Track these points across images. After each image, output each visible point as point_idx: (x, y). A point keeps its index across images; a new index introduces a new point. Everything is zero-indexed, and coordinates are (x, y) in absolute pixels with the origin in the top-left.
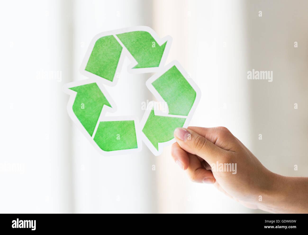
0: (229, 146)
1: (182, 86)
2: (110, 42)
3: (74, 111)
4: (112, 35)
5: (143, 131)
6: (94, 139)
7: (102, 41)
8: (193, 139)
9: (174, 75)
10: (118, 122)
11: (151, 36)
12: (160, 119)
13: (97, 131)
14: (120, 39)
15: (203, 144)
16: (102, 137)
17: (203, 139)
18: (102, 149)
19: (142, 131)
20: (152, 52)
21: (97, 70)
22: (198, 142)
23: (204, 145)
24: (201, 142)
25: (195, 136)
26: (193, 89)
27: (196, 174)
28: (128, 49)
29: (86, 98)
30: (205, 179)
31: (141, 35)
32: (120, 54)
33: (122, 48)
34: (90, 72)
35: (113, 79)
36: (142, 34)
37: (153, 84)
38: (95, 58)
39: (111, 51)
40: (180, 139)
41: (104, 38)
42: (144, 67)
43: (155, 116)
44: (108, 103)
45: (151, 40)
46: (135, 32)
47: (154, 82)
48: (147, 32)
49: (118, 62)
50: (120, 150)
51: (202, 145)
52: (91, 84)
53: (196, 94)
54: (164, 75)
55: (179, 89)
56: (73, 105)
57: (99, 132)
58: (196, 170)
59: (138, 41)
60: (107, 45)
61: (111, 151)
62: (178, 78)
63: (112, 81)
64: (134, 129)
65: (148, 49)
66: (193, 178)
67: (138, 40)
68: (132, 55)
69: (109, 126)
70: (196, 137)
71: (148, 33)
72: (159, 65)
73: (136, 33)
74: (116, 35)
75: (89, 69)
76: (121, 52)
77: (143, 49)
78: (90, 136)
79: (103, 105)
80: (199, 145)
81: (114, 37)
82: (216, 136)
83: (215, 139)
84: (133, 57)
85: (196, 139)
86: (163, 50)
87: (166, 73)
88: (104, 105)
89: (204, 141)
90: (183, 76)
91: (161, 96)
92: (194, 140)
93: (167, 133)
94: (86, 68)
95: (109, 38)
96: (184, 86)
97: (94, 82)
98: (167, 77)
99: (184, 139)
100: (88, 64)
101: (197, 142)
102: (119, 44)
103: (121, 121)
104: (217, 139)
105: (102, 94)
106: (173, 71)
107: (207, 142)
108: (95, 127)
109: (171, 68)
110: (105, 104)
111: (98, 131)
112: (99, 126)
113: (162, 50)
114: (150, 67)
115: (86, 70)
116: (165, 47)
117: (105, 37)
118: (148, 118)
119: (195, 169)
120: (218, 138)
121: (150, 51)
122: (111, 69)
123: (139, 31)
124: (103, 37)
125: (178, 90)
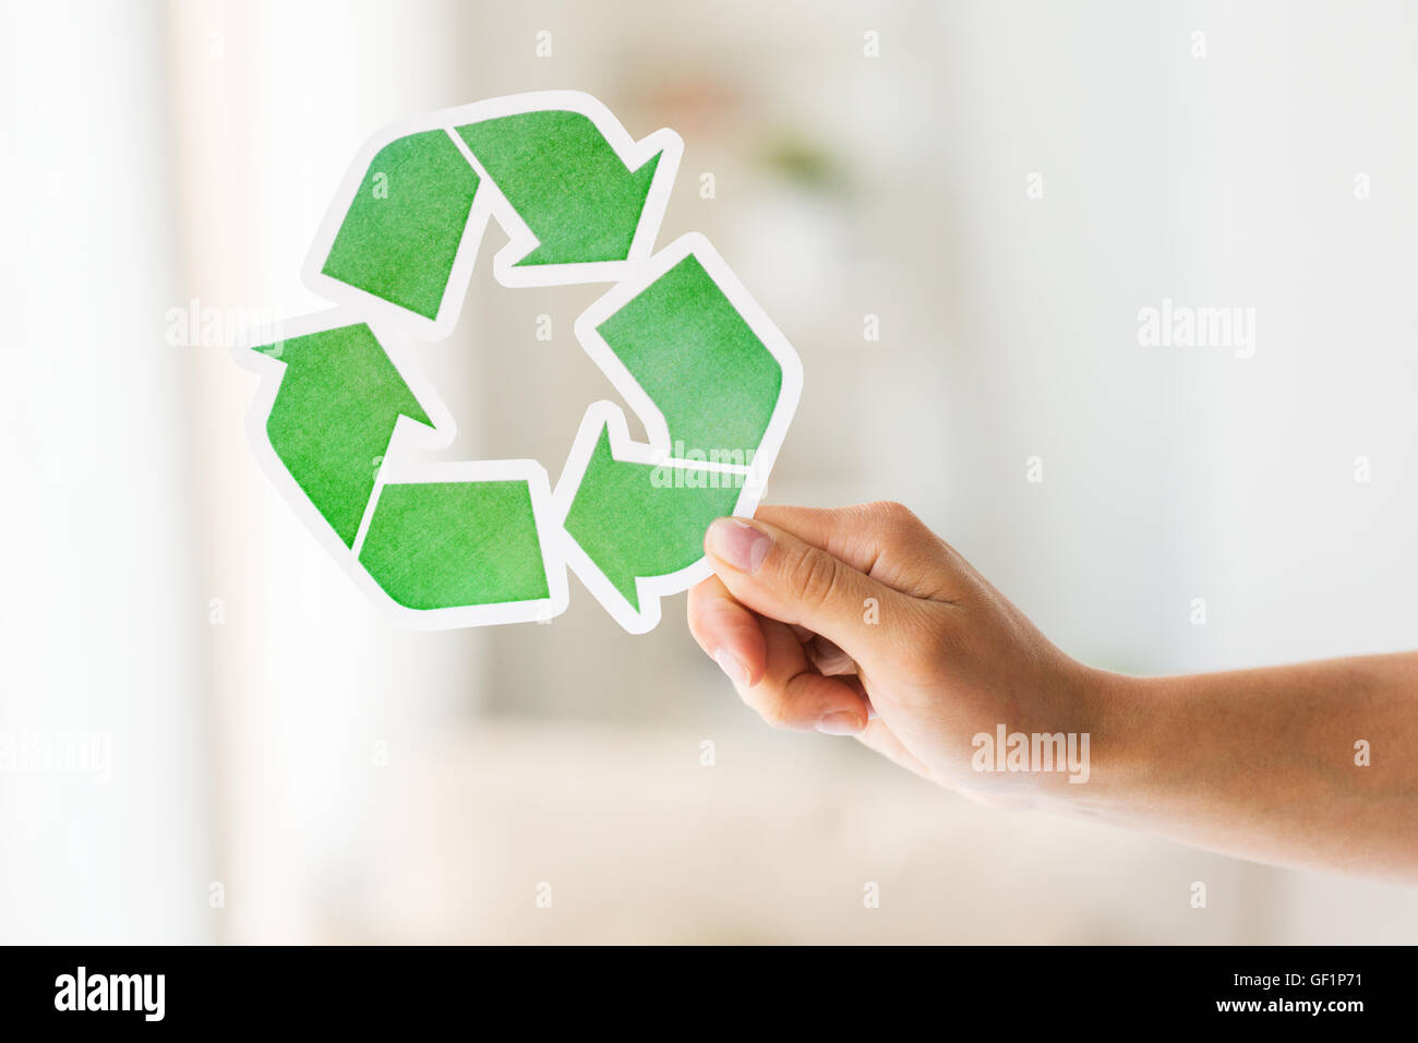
0: (928, 582)
1: (722, 339)
2: (431, 160)
3: (274, 442)
4: (441, 128)
5: (568, 525)
6: (363, 559)
7: (400, 152)
8: (787, 566)
9: (689, 296)
10: (461, 485)
11: (596, 130)
12: (635, 475)
13: (373, 521)
14: (472, 147)
15: (829, 580)
16: (396, 547)
17: (825, 563)
18: (395, 598)
19: (565, 525)
20: (597, 198)
21: (374, 274)
22: (810, 575)
23: (833, 587)
24: (821, 575)
25: (793, 550)
26: (768, 354)
27: (789, 697)
28: (501, 185)
29: (326, 385)
30: (827, 717)
31: (556, 128)
32: (469, 208)
33: (477, 181)
34: (344, 280)
35: (437, 310)
36: (560, 123)
37: (601, 330)
38: (366, 221)
39: (433, 195)
40: (732, 567)
41: (408, 142)
42: (567, 262)
43: (613, 462)
44: (418, 406)
45: (595, 147)
46: (533, 115)
47: (608, 322)
48: (581, 116)
49: (458, 240)
50: (475, 603)
51: (824, 586)
52: (347, 328)
53: (779, 374)
54: (647, 295)
55: (709, 353)
56: (271, 417)
57: (382, 527)
58: (790, 681)
59: (543, 153)
60: (417, 170)
61: (437, 607)
62: (706, 309)
63: (432, 317)
64: (531, 515)
65: (582, 183)
66: (781, 715)
67: (542, 150)
68: (516, 208)
69: (422, 504)
70: (799, 554)
71: (587, 119)
72: (627, 252)
73: (537, 118)
74: (456, 128)
75: (339, 267)
76: (471, 197)
77: (563, 187)
78: (344, 546)
79: (397, 416)
80: (815, 589)
81: (447, 136)
82: (873, 547)
83: (867, 559)
84: (521, 215)
85: (800, 564)
86: (646, 191)
87: (656, 284)
88: (402, 419)
89: (831, 567)
90: (726, 300)
91: (638, 379)
92: (792, 569)
93: (669, 537)
94: (327, 263)
95: (427, 140)
96: (730, 340)
97: (359, 320)
98: (662, 301)
99: (750, 565)
100: (335, 247)
101: (804, 575)
102: (468, 167)
103: (474, 484)
104: (876, 557)
105: (393, 368)
106: (686, 278)
107: (841, 573)
108: (364, 507)
109: (678, 265)
110: (405, 414)
111: (376, 524)
112: (380, 503)
113: (639, 191)
114: (589, 261)
115: (326, 271)
116: (652, 176)
117: (411, 138)
118: (586, 474)
119: (787, 677)
120: (882, 554)
121: (590, 194)
122: (429, 267)
123: (547, 113)
124: (405, 139)
125: (707, 356)
